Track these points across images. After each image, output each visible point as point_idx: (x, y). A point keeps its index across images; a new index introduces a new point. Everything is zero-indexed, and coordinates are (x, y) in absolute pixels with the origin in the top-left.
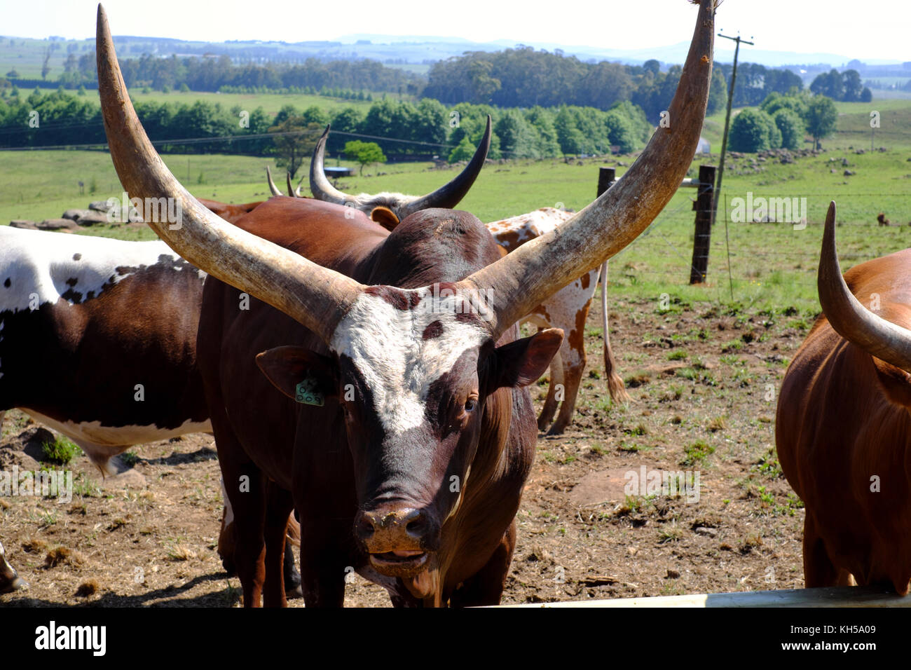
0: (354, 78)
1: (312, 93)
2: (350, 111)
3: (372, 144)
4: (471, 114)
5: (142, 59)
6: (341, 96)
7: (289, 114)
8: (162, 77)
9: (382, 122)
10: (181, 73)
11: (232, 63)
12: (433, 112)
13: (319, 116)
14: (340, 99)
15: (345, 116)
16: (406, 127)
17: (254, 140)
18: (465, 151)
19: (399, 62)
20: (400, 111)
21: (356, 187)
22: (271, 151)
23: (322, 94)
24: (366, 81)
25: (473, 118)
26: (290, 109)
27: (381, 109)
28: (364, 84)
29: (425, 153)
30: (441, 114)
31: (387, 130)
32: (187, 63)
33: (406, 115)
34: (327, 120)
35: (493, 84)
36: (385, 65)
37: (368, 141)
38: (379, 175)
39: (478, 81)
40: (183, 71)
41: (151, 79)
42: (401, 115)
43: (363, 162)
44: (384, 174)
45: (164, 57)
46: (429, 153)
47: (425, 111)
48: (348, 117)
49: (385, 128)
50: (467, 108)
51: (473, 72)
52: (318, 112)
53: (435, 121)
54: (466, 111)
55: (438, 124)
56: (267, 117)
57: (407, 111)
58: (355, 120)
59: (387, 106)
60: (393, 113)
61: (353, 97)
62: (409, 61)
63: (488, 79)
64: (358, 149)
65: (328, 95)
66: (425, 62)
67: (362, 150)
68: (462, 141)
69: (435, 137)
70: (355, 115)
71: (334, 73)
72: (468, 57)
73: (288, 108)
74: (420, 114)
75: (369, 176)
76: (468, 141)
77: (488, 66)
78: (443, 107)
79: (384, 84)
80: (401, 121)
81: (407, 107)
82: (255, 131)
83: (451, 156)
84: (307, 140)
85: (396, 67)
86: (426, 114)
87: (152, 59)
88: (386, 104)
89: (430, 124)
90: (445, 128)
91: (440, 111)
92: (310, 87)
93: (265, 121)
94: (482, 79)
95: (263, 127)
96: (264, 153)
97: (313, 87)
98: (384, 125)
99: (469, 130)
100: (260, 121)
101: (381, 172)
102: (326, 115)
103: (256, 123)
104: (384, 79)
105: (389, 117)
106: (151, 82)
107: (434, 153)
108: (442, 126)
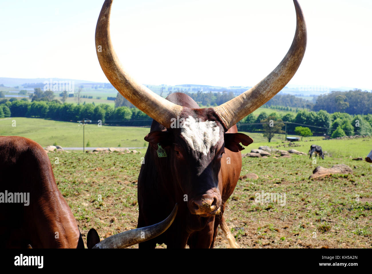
0: (283, 102)
1: (267, 107)
2: (289, 115)
3: (307, 128)
4: (340, 116)
5: (198, 93)
6: (279, 109)
7: (263, 115)
8: (206, 100)
9: (302, 119)
10: (213, 99)
11: (234, 95)
12: (324, 115)
13: (276, 116)
14: (278, 110)
15: (287, 117)
16: (312, 122)
17: (249, 126)
18: (339, 132)
19: (300, 95)
20: (310, 115)
21: (303, 146)
22: (256, 130)
23: (271, 108)
24: (288, 103)
25: (341, 118)
26: (264, 113)
27: (302, 114)
28: (287, 104)
29: (320, 133)
30: (327, 117)
31: (304, 123)
32: (216, 95)
33: (312, 117)
34: (279, 118)
35: (346, 104)
36: (296, 97)
37: (305, 127)
38: (310, 141)
39: (340, 104)
40: (214, 98)
41: (201, 101)
42: (310, 116)
43: (303, 136)
44: (313, 141)
45: (205, 92)
46: (322, 133)
47: (321, 115)
48: (288, 117)
49: (304, 122)
50: (339, 114)
51: (338, 100)
52: (276, 115)
53: (325, 119)
54: (338, 115)
55: (326, 121)
56: (255, 117)
57: (313, 115)
58: (291, 118)
59: (305, 113)
60: (307, 116)
61: (284, 109)
62: (304, 95)
63: (344, 102)
64: (301, 130)
65: (274, 108)
66: (311, 96)
67: (303, 130)
68: (338, 128)
69: (325, 126)
70: (291, 116)
71: (275, 99)
72: (333, 94)
73: (263, 113)
74: (318, 116)
75: (306, 141)
76: (340, 128)
77: (344, 97)
78: (328, 114)
79: (296, 104)
80: (310, 119)
81: (313, 114)
82: (249, 122)
83: (333, 134)
84: (276, 126)
85: (299, 97)
86: (321, 116)
87: (202, 93)
88: (304, 112)
89: (323, 121)
90: (329, 122)
91: (327, 115)
92: (266, 105)
93: (254, 118)
94: (341, 102)
95: (253, 121)
96: (252, 131)
97: (268, 105)
98: (303, 121)
99: (340, 124)
100: (252, 118)
101: (312, 140)
102: (279, 116)
103: (250, 119)
104: (295, 102)
105: (305, 117)
106: (201, 102)
107: (324, 133)
108: (328, 122)
